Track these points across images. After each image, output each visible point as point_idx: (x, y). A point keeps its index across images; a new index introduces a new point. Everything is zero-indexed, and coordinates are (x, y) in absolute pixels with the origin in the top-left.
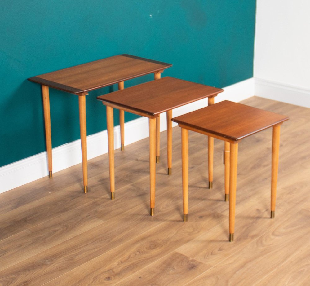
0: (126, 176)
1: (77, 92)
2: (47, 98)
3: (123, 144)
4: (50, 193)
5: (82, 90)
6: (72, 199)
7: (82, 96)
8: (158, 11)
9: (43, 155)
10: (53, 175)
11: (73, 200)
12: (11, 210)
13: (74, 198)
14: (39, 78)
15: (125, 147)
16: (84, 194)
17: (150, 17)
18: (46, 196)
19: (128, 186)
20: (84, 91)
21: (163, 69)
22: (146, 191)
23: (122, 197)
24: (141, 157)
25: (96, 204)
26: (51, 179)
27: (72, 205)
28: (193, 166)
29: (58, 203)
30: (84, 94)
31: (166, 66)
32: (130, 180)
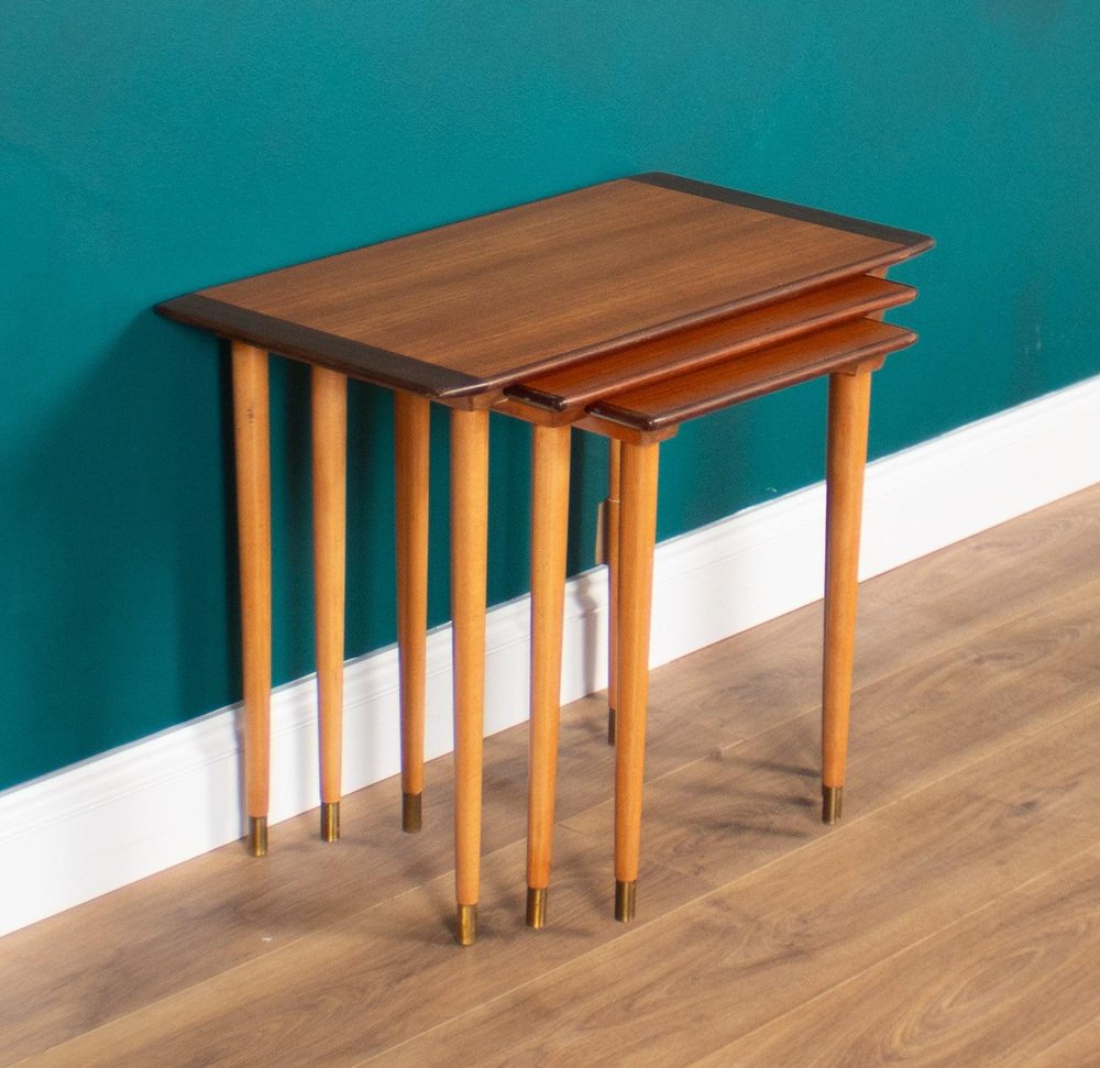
0: (670, 850)
1: (452, 392)
2: (255, 412)
4: (269, 939)
5: (476, 380)
6: (398, 981)
7: (471, 410)
9: (220, 723)
10: (270, 838)
12: (66, 1039)
16: (456, 948)
18: (246, 956)
19: (694, 906)
20: (491, 383)
21: (884, 265)
22: (797, 934)
23: (671, 973)
24: (738, 740)
25: (532, 1011)
26: (260, 862)
27: (402, 1016)
28: (1030, 799)
29: (323, 1001)
30: (480, 401)
31: (903, 249)
32: (697, 874)
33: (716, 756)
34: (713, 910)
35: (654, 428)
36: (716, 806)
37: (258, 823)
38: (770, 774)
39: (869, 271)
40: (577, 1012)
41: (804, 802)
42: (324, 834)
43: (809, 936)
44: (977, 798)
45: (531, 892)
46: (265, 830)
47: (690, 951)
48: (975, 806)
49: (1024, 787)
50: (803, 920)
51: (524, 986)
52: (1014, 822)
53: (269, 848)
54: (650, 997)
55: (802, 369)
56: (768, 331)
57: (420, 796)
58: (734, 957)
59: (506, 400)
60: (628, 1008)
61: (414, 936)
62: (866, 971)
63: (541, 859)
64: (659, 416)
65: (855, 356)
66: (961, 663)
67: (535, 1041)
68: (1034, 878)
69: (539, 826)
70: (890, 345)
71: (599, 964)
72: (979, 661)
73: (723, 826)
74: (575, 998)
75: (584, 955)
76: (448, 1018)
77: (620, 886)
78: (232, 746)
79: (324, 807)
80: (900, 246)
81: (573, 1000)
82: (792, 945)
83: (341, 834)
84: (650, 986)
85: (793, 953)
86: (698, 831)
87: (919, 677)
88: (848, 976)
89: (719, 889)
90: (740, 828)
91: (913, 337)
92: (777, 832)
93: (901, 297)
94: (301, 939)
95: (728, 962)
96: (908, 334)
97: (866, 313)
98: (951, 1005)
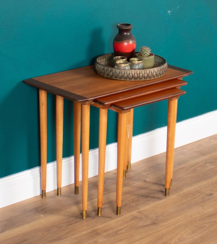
0: (132, 201)
1: (81, 101)
2: (44, 104)
3: (129, 161)
4: (42, 216)
6: (68, 226)
7: (86, 105)
8: (178, 7)
9: (36, 170)
10: (46, 195)
11: (70, 226)
13: (71, 225)
14: (36, 81)
15: (131, 165)
16: (82, 219)
17: (168, 13)
18: (37, 219)
19: (135, 213)
20: (89, 99)
21: (181, 77)
22: (156, 220)
23: (127, 227)
24: (151, 178)
25: (96, 233)
26: (44, 200)
27: (68, 233)
28: (211, 193)
29: (52, 229)
30: (88, 103)
31: (186, 74)
32: (136, 206)
33: (145, 181)
34: (138, 214)
35: (124, 110)
36: (143, 192)
37: (44, 192)
38: (156, 185)
39: (178, 78)
40: (105, 234)
41: (162, 192)
42: (58, 195)
43: (158, 220)
44: (200, 192)
45: (98, 208)
46: (45, 193)
47: (132, 222)
48: (199, 194)
49: (211, 190)
50: (157, 217)
51: (95, 228)
52: (207, 198)
53: (46, 197)
54: (121, 232)
55: (159, 98)
56: (153, 90)
57: (78, 187)
58: (141, 224)
59: (93, 103)
60: (116, 234)
61: (73, 216)
62: (169, 228)
63: (100, 201)
64: (126, 107)
65: (172, 96)
66: (202, 164)
67: (95, 239)
68: (209, 210)
69: (100, 194)
70: (180, 94)
71: (112, 224)
72: (206, 163)
73: (144, 196)
74: (106, 231)
75: (109, 222)
76: (78, 234)
77: (117, 208)
78: (39, 175)
79: (58, 189)
80: (185, 73)
81: (105, 231)
82: (154, 222)
83: (61, 194)
84: (122, 229)
85: (154, 223)
86: (138, 197)
87: (193, 166)
88: (165, 229)
89: (141, 209)
90: (147, 197)
91: (185, 93)
92: (155, 198)
93: (184, 84)
94: (50, 216)
95: (140, 225)
96: (184, 92)
97: (176, 87)
98: (186, 236)
